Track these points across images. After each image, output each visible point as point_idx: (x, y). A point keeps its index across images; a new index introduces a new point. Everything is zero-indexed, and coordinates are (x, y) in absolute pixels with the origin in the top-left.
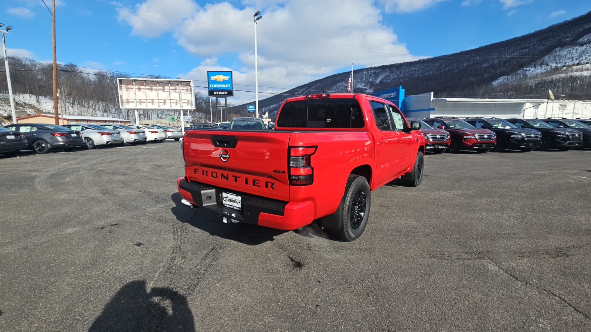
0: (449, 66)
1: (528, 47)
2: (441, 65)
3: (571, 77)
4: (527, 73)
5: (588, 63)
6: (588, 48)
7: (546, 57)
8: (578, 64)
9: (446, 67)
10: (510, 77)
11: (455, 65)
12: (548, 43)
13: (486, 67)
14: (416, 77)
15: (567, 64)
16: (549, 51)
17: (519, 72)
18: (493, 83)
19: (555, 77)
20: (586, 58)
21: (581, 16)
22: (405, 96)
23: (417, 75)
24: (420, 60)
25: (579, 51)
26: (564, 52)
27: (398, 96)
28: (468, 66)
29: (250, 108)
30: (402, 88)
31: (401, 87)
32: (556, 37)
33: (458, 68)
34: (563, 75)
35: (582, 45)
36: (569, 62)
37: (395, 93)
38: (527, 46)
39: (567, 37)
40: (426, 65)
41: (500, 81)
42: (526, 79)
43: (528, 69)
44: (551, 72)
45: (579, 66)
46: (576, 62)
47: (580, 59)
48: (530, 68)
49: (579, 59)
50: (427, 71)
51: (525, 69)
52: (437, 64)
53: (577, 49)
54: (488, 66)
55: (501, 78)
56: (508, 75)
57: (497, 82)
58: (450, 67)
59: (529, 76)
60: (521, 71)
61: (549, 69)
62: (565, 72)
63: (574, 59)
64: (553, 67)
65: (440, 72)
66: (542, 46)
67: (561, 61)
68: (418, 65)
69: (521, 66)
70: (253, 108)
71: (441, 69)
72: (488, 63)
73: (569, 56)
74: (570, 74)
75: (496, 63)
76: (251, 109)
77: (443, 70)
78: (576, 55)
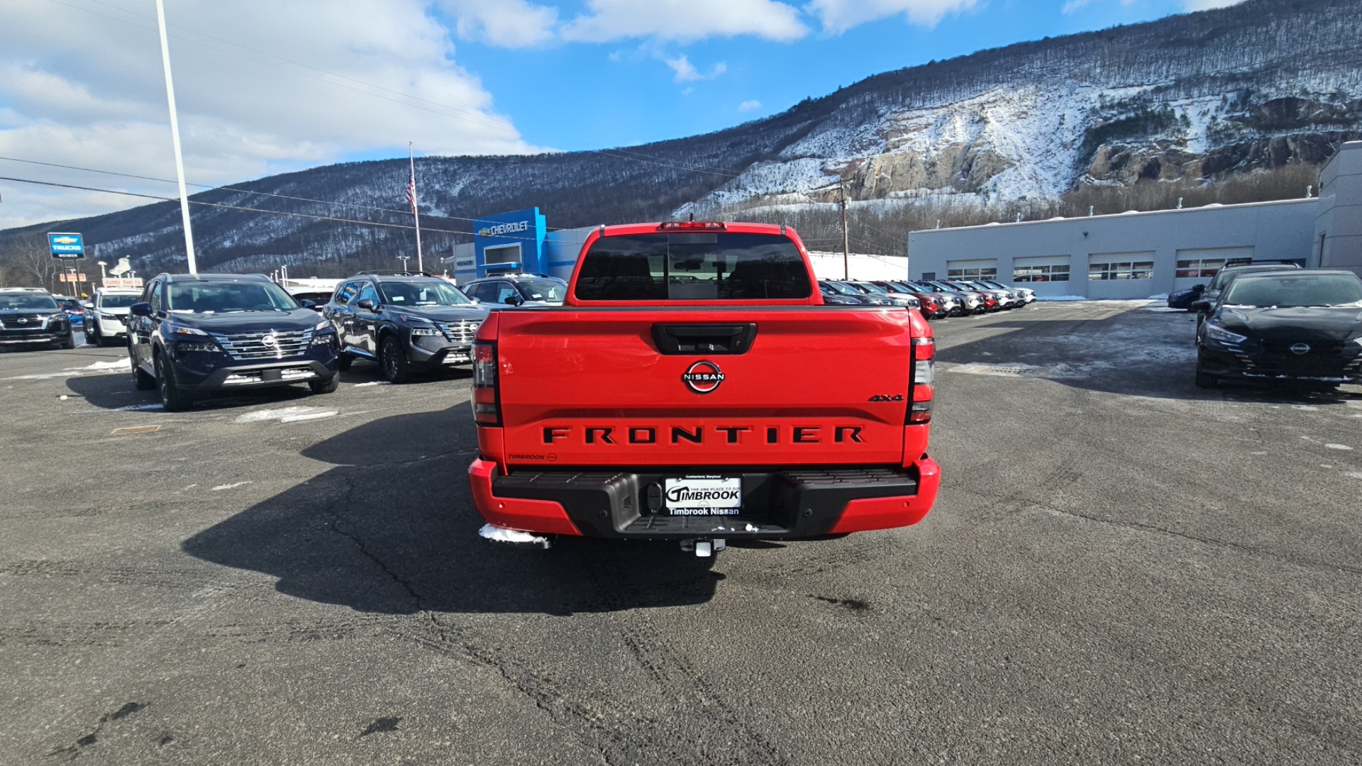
0: (598, 174)
1: (716, 156)
2: (583, 169)
3: (777, 212)
4: (720, 200)
5: (794, 191)
6: (793, 167)
7: (742, 176)
8: (783, 192)
9: (593, 175)
10: (697, 205)
11: (608, 172)
12: (744, 152)
13: (659, 183)
14: (538, 190)
15: (770, 191)
16: (744, 165)
17: (709, 197)
18: (674, 214)
19: (758, 210)
20: (792, 184)
21: (781, 113)
22: (548, 230)
23: (539, 187)
24: (543, 155)
25: (782, 172)
26: (764, 170)
27: (534, 230)
28: (632, 177)
29: (60, 244)
30: (541, 213)
31: (537, 210)
32: (751, 144)
33: (614, 180)
34: (767, 208)
35: (785, 161)
36: (772, 189)
37: (525, 222)
38: (714, 153)
39: (766, 146)
40: (555, 166)
41: (683, 211)
42: (720, 212)
43: (721, 193)
44: (751, 201)
45: (785, 196)
46: (781, 188)
47: (785, 184)
48: (723, 192)
49: (783, 183)
50: (558, 180)
51: (717, 193)
52: (576, 168)
53: (779, 168)
54: (663, 182)
55: (685, 205)
56: (694, 201)
57: (679, 213)
58: (601, 175)
59: (723, 207)
60: (712, 195)
61: (749, 197)
62: (769, 203)
63: (778, 183)
64: (753, 194)
65: (582, 184)
66: (736, 156)
67: (762, 184)
68: (539, 165)
69: (711, 187)
70: (72, 244)
71: (584, 179)
72: (662, 176)
73: (771, 178)
74: (775, 206)
75: (674, 177)
76: (67, 248)
77: (588, 181)
78: (779, 178)
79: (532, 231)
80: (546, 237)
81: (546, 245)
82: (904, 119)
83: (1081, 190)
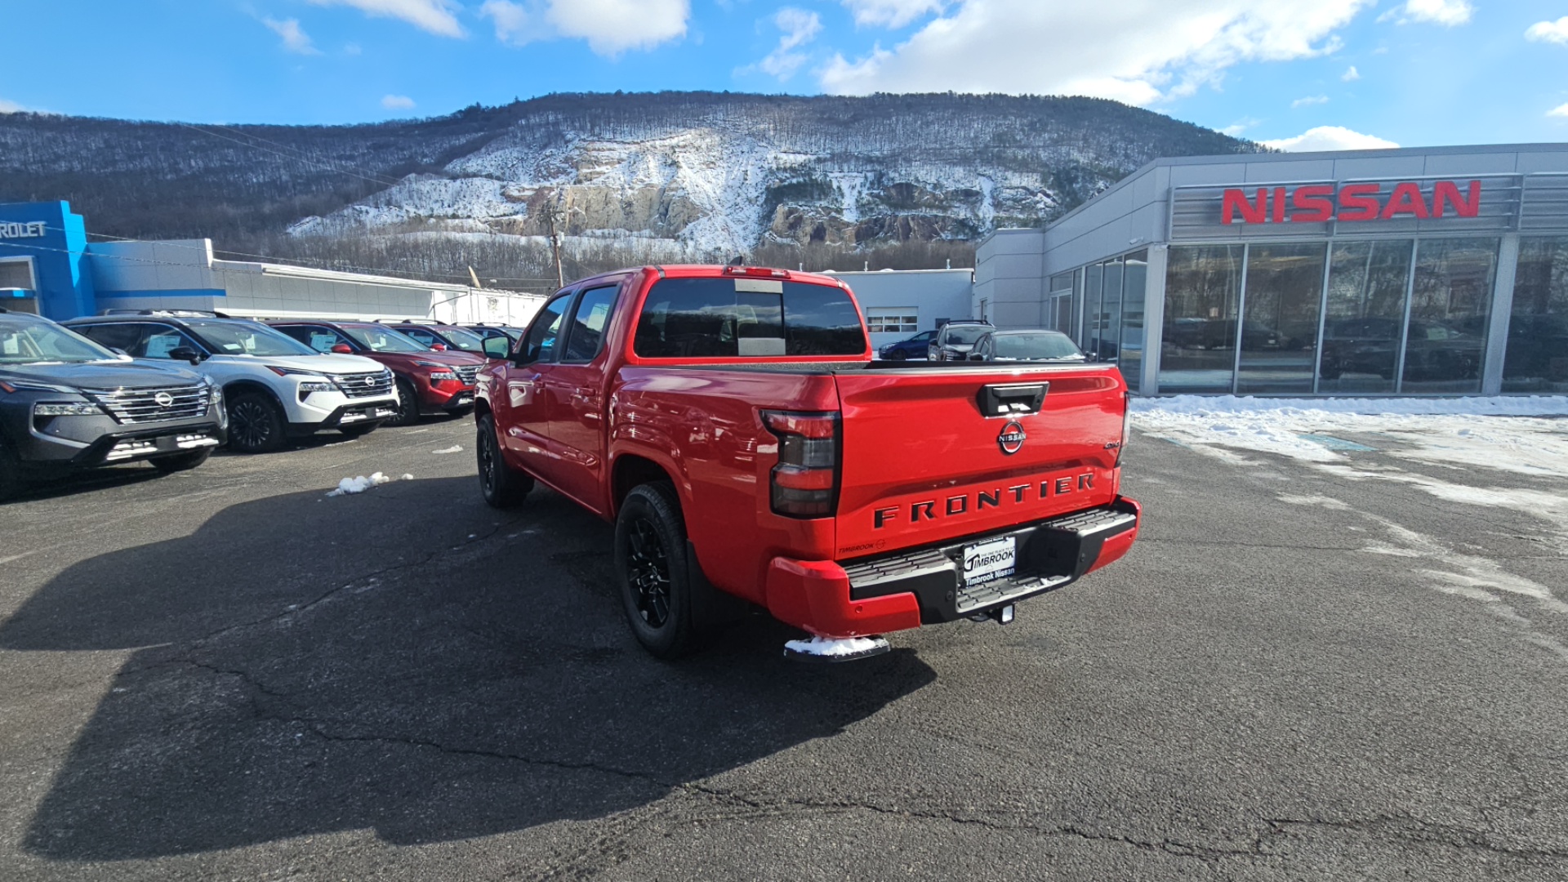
0: (141, 157)
1: (351, 158)
2: (108, 145)
3: (448, 241)
4: (363, 217)
5: (469, 217)
6: (464, 186)
7: (395, 189)
8: (454, 216)
9: (131, 158)
10: (327, 221)
11: (162, 157)
12: (394, 159)
13: (259, 183)
15: (435, 213)
16: (397, 175)
17: (345, 212)
18: (290, 230)
19: (421, 236)
20: (465, 208)
21: (442, 117)
22: (90, 239)
24: (23, 114)
25: (450, 191)
26: (426, 185)
27: (63, 236)
28: (208, 170)
30: (74, 210)
31: (65, 205)
32: (403, 149)
33: (174, 169)
34: (433, 235)
35: (454, 178)
36: (439, 211)
37: (41, 224)
38: (348, 153)
39: (425, 156)
40: (49, 134)
41: (304, 227)
42: (364, 234)
43: (364, 208)
44: (410, 223)
45: (457, 221)
46: (450, 211)
47: (456, 207)
48: (367, 208)
49: (453, 204)
50: (58, 158)
51: (357, 207)
52: (95, 143)
53: (446, 185)
54: (265, 184)
55: (307, 220)
56: (322, 215)
57: (299, 229)
58: (146, 159)
59: (369, 227)
60: (350, 210)
61: (406, 218)
62: (435, 228)
63: (446, 205)
64: (412, 215)
65: (110, 169)
66: (382, 162)
67: (424, 204)
68: (16, 130)
69: (348, 199)
71: (114, 162)
72: (264, 174)
73: (435, 196)
74: (445, 233)
75: (284, 178)
77: (121, 167)
78: (447, 198)
79: (58, 237)
80: (87, 249)
81: (87, 262)
82: (594, 150)
83: (766, 247)
